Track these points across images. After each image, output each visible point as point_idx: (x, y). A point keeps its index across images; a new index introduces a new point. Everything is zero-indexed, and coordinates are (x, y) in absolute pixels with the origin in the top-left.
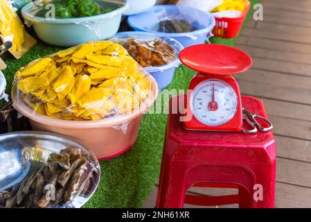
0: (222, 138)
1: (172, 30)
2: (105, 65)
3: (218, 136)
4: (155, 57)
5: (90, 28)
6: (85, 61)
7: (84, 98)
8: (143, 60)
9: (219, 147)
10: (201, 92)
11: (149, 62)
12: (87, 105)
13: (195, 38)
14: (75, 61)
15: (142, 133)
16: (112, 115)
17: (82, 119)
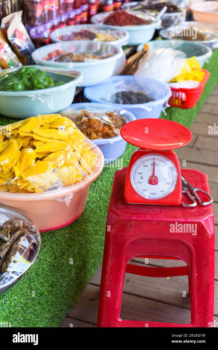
0: (161, 212)
1: (128, 101)
2: (52, 139)
3: (158, 210)
4: (107, 129)
5: (42, 101)
6: (31, 135)
7: (28, 171)
8: (94, 132)
9: (158, 221)
10: (142, 166)
11: (100, 134)
12: (30, 178)
13: (149, 110)
14: (22, 134)
15: (90, 204)
16: (55, 188)
17: (26, 191)
